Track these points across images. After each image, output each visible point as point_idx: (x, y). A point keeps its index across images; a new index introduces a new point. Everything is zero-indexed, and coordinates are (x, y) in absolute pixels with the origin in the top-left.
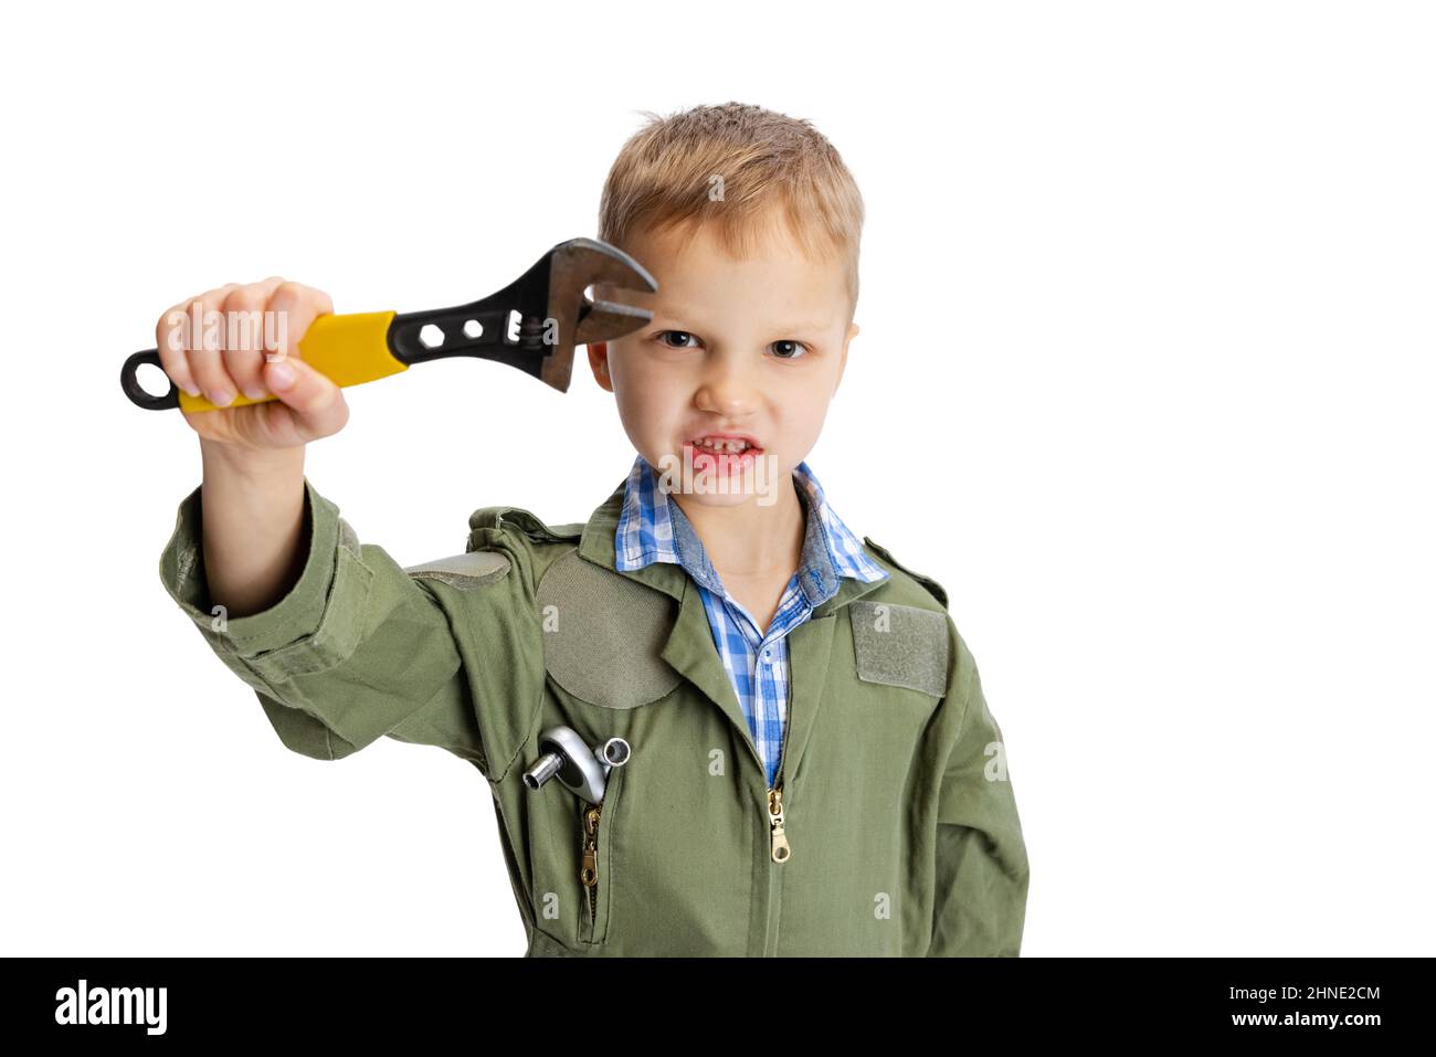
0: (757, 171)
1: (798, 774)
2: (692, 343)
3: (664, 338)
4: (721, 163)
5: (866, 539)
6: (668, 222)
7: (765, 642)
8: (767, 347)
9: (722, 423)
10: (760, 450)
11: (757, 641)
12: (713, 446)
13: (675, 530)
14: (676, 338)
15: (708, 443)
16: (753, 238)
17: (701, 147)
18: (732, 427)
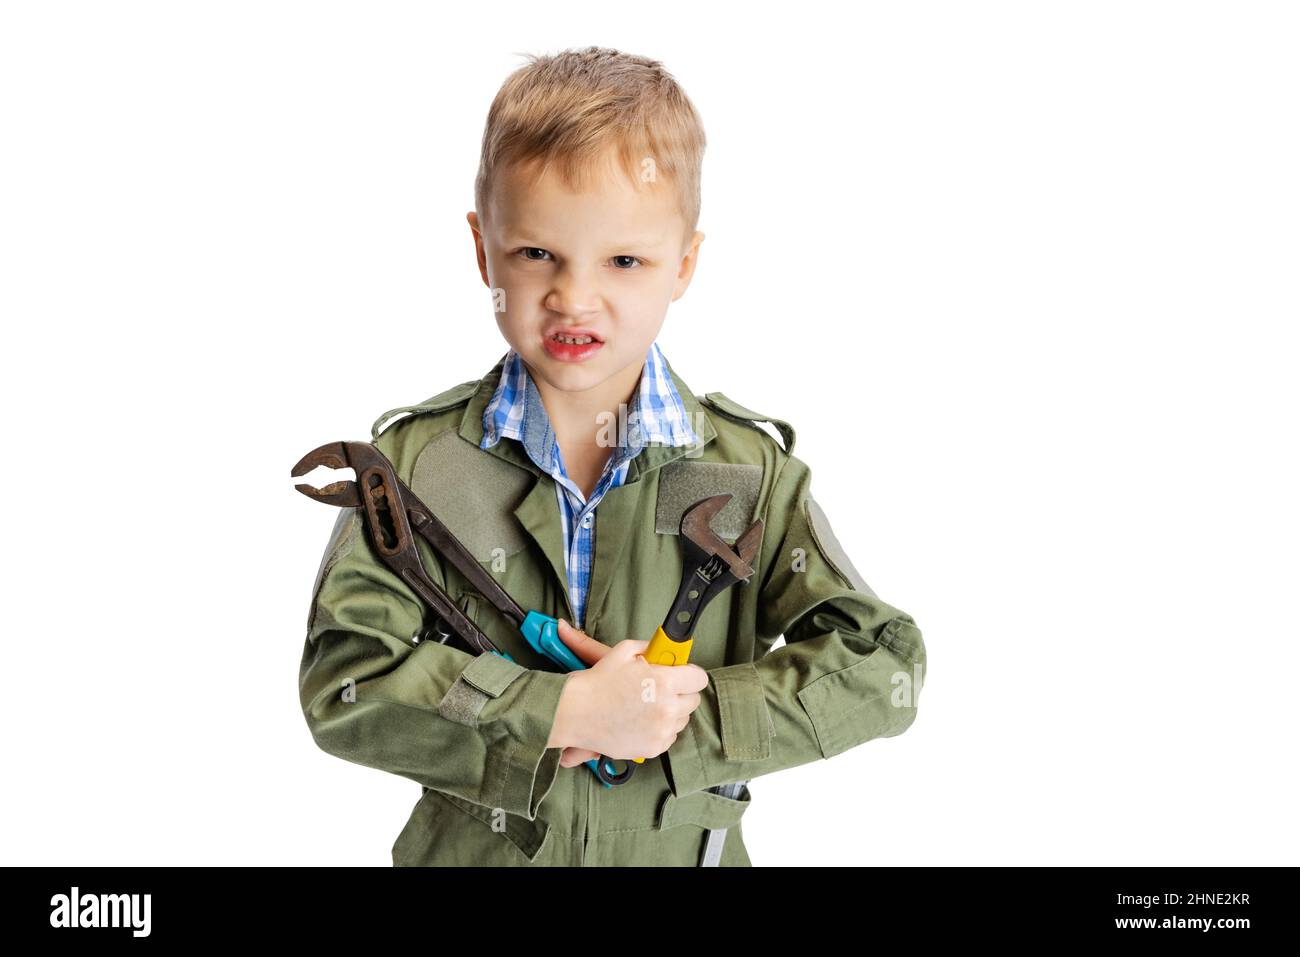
0: (597, 117)
2: (547, 256)
3: (524, 252)
4: (569, 109)
6: (524, 159)
7: (586, 509)
8: (609, 261)
9: (568, 322)
10: (602, 343)
11: (580, 509)
12: (565, 340)
13: (527, 411)
14: (534, 253)
15: (561, 338)
16: (589, 175)
17: (555, 93)
18: (576, 325)
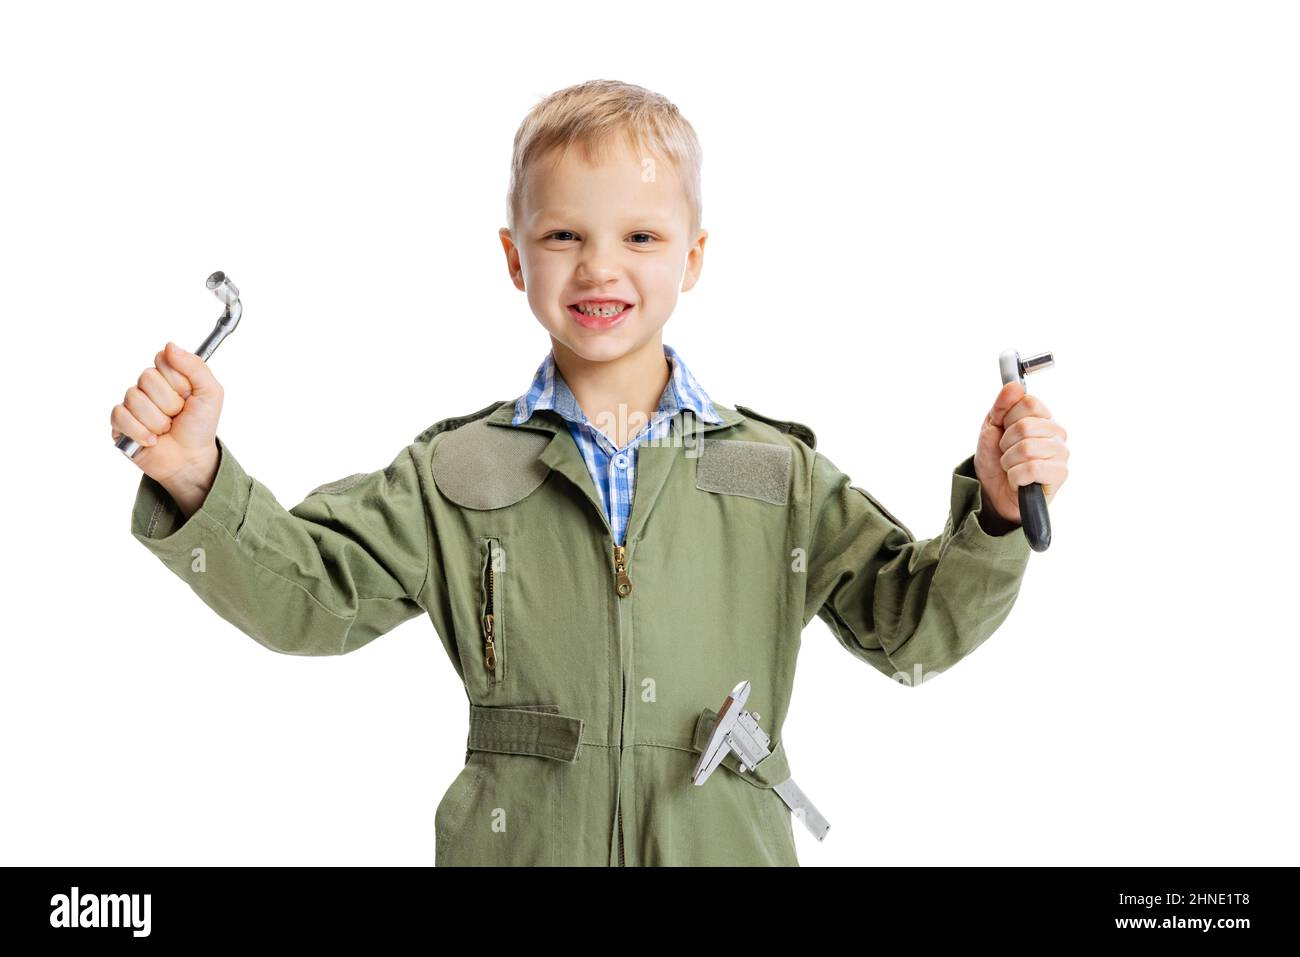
1: (643, 534)
2: (573, 237)
3: (554, 235)
5: (736, 406)
8: (626, 237)
9: (595, 290)
14: (563, 235)
16: (606, 152)
